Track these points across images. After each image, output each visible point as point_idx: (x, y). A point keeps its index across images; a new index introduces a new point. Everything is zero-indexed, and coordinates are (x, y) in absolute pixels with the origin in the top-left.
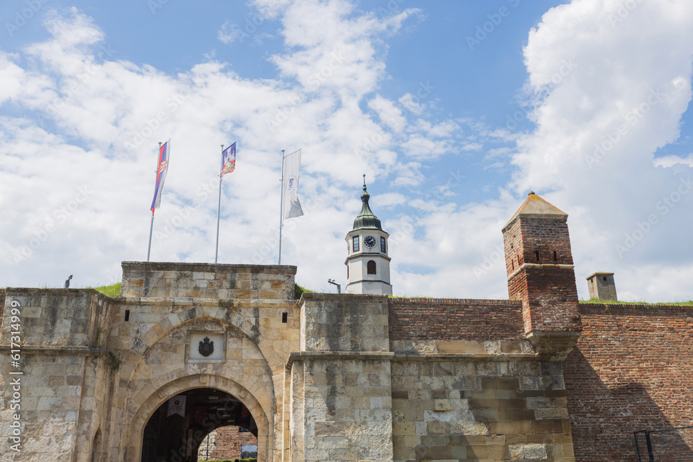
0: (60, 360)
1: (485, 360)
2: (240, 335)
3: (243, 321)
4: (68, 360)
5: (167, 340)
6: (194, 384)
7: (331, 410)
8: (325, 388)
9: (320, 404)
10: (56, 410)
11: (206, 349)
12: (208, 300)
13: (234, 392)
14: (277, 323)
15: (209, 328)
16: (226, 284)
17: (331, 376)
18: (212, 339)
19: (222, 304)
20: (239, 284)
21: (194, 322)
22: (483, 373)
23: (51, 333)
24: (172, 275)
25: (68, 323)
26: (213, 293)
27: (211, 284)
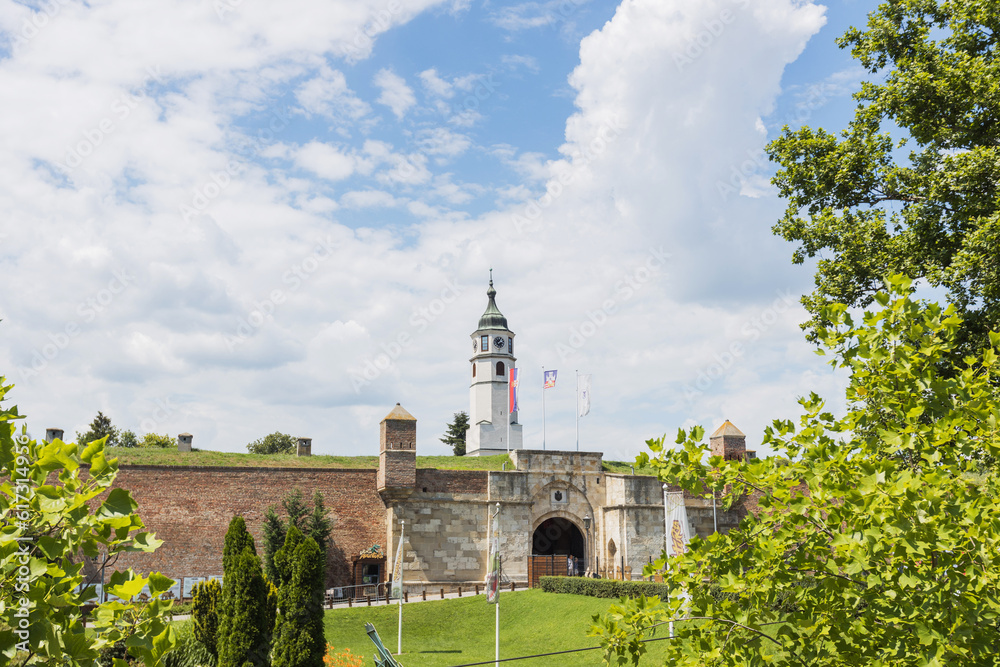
0: (518, 508)
1: (704, 509)
2: (576, 490)
3: (578, 482)
4: (521, 508)
5: (541, 492)
6: (554, 516)
7: (638, 532)
8: (635, 522)
9: (633, 529)
10: (519, 531)
11: (558, 497)
12: (561, 471)
13: (573, 520)
14: (594, 484)
15: (560, 486)
16: (568, 462)
17: (637, 516)
18: (561, 492)
19: (568, 474)
20: (575, 463)
21: (554, 482)
22: (702, 515)
23: (512, 494)
24: (541, 457)
25: (519, 489)
26: (562, 468)
27: (561, 462)
